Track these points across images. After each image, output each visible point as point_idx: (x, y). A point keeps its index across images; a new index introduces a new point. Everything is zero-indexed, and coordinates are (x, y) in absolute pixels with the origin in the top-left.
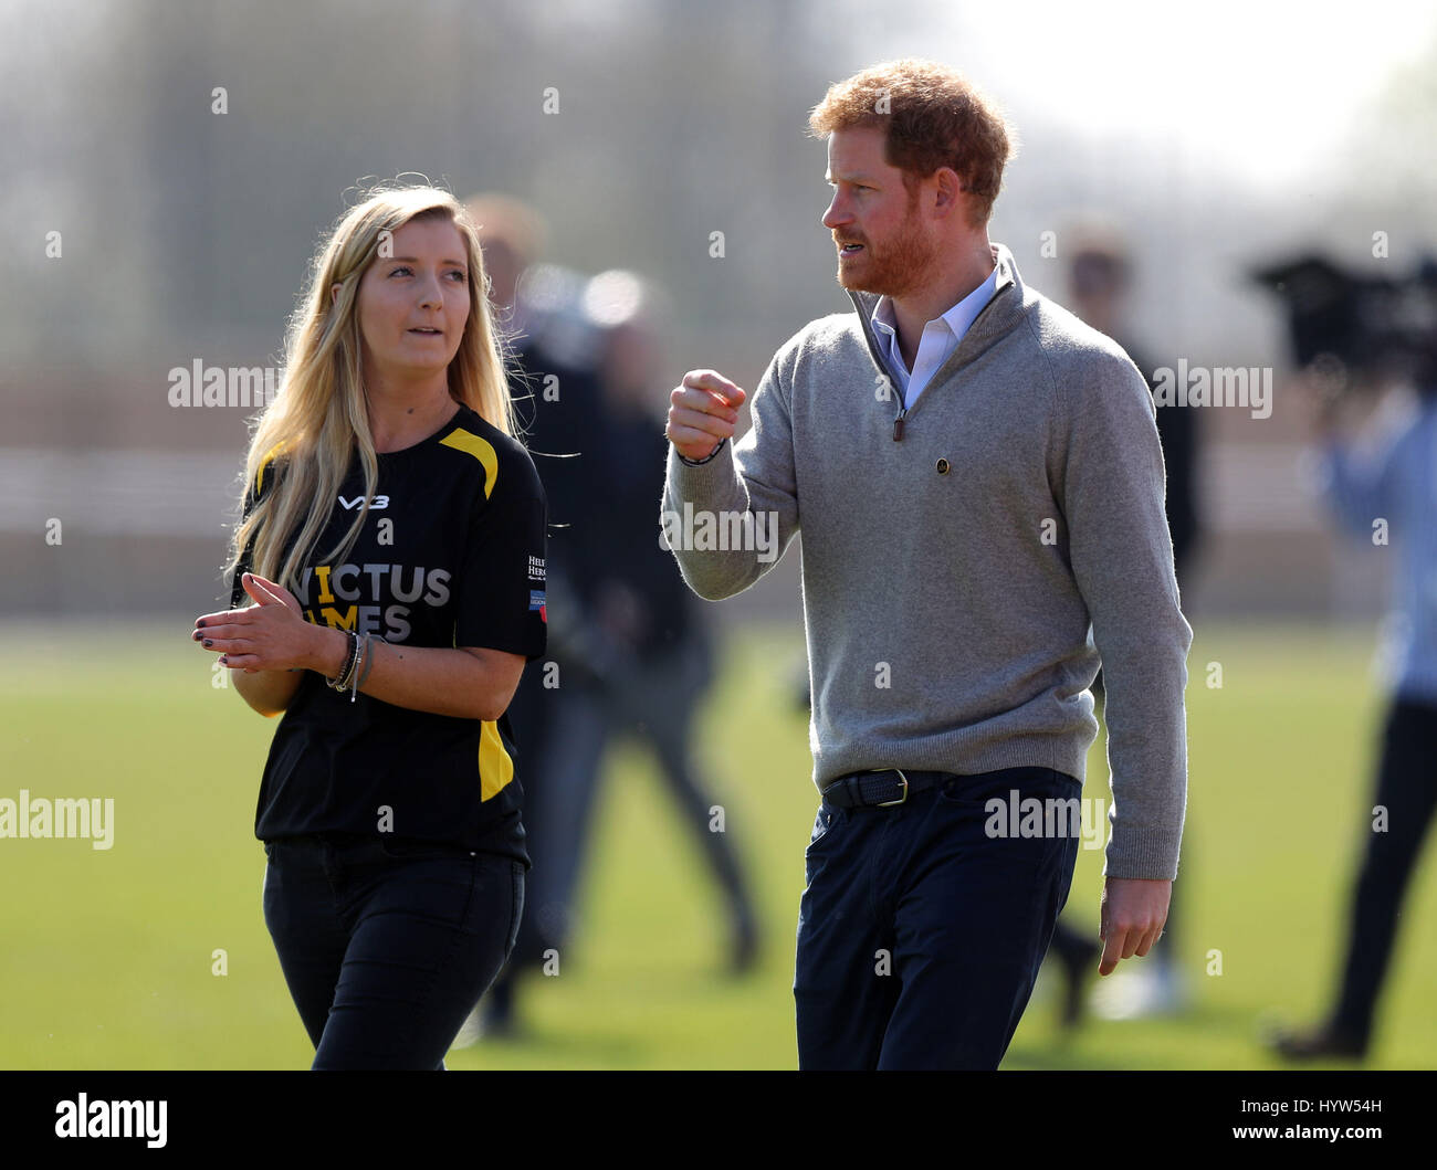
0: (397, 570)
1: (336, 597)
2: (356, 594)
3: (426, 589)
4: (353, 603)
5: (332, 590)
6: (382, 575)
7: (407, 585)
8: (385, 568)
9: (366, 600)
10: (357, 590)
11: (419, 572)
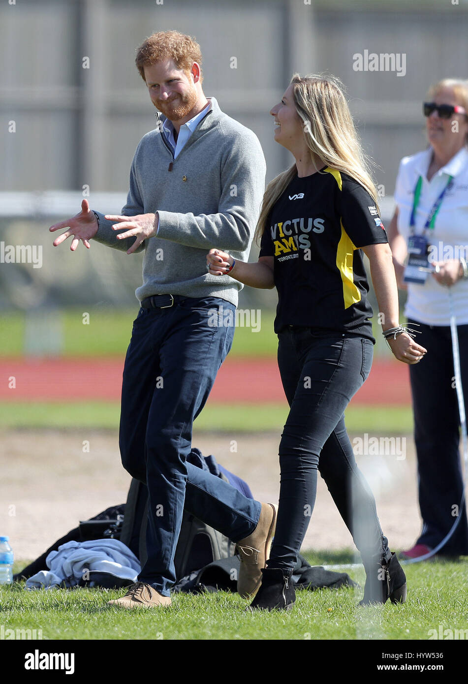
0: (302, 219)
1: (285, 234)
2: (291, 232)
3: (313, 226)
4: (290, 236)
5: (283, 232)
6: (297, 223)
7: (306, 226)
8: (298, 220)
9: (294, 234)
10: (291, 230)
11: (310, 220)
